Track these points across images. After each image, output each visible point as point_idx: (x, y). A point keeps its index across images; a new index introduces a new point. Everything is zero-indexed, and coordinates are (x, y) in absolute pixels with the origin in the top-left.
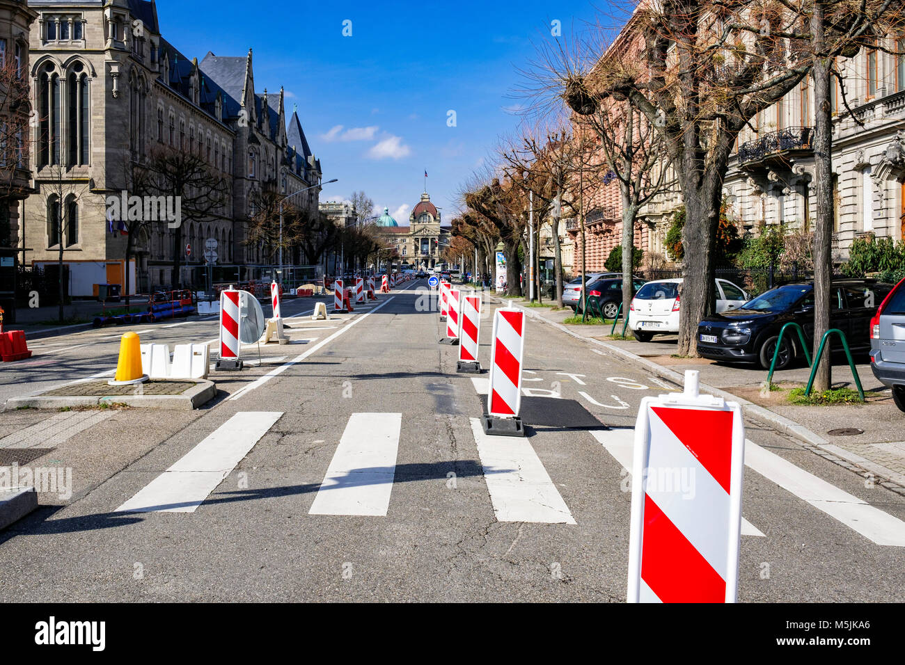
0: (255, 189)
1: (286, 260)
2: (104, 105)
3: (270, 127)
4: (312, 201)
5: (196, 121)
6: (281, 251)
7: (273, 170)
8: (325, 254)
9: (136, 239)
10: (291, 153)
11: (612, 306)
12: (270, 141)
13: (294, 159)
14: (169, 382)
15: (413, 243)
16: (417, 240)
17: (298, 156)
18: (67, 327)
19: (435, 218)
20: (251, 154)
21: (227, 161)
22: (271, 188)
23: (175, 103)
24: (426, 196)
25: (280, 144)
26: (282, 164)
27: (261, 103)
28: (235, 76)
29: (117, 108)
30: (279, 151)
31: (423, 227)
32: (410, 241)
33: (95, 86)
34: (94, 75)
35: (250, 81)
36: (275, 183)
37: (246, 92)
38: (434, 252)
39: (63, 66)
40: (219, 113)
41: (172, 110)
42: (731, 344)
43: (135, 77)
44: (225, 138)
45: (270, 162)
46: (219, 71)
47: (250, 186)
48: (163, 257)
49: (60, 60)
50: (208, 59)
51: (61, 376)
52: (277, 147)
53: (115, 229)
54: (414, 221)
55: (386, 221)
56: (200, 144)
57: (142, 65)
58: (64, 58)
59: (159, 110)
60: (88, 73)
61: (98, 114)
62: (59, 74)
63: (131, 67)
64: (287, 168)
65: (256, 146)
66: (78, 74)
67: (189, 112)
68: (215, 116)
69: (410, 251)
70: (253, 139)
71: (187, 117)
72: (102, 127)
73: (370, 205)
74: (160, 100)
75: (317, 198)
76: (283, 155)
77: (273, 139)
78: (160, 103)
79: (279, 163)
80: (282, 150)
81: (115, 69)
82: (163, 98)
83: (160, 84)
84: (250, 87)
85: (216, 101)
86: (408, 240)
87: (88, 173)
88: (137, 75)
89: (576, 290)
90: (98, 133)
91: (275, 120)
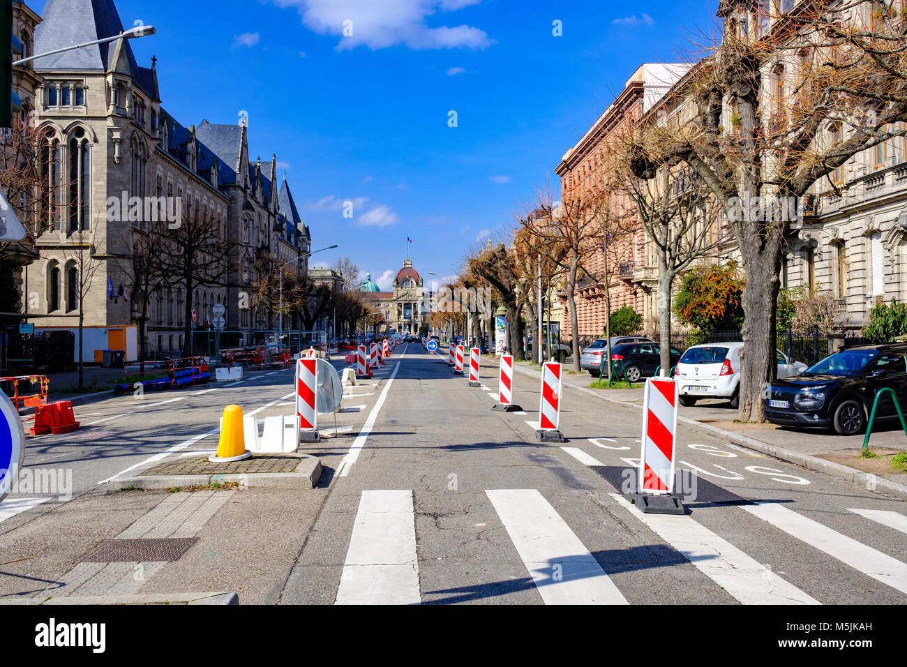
0: (249, 255)
1: (285, 326)
2: (106, 171)
3: (263, 194)
4: (301, 267)
5: (194, 188)
6: (281, 316)
7: (266, 237)
8: (319, 319)
9: (136, 305)
10: (283, 219)
11: (635, 370)
12: (263, 207)
13: (285, 225)
14: (272, 457)
15: (396, 308)
16: (400, 305)
17: (288, 223)
18: (89, 395)
19: (417, 284)
20: (246, 221)
21: (222, 227)
22: (264, 254)
23: (174, 169)
24: (409, 262)
25: (272, 211)
26: (274, 230)
27: (254, 171)
28: (230, 143)
29: (118, 174)
30: (271, 218)
31: (405, 292)
32: (393, 306)
33: (95, 152)
34: (96, 141)
35: (244, 148)
36: (268, 249)
37: (241, 159)
38: (417, 317)
39: (64, 132)
40: (214, 179)
41: (170, 177)
42: (803, 409)
43: (136, 144)
44: (221, 205)
45: (263, 228)
46: (214, 138)
47: (244, 252)
48: (161, 322)
49: (60, 125)
50: (203, 127)
51: (132, 450)
52: (270, 214)
53: (116, 294)
54: (397, 287)
55: (370, 287)
56: (197, 210)
57: (143, 131)
58: (66, 123)
59: (158, 177)
60: (89, 140)
61: (99, 180)
62: (60, 140)
63: (133, 134)
64: (280, 234)
65: (251, 213)
66: (79, 140)
67: (186, 179)
68: (210, 183)
69: (393, 316)
70: (247, 206)
71: (185, 184)
72: (103, 193)
73: (355, 271)
74: (159, 167)
75: (306, 265)
76: (275, 221)
77: (265, 206)
78: (159, 170)
79: (271, 229)
80: (274, 217)
81: (117, 135)
82: (162, 165)
83: (160, 151)
84: (244, 155)
85: (212, 168)
86: (391, 305)
87: (88, 238)
88: (138, 142)
89: (595, 354)
90: (99, 199)
91: (268, 187)
